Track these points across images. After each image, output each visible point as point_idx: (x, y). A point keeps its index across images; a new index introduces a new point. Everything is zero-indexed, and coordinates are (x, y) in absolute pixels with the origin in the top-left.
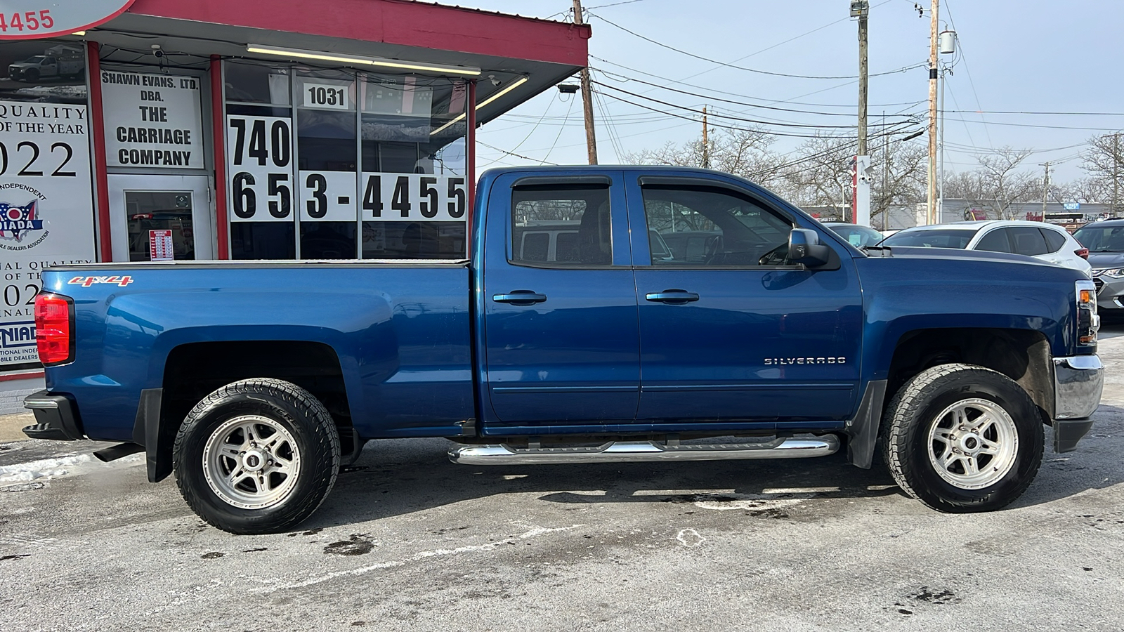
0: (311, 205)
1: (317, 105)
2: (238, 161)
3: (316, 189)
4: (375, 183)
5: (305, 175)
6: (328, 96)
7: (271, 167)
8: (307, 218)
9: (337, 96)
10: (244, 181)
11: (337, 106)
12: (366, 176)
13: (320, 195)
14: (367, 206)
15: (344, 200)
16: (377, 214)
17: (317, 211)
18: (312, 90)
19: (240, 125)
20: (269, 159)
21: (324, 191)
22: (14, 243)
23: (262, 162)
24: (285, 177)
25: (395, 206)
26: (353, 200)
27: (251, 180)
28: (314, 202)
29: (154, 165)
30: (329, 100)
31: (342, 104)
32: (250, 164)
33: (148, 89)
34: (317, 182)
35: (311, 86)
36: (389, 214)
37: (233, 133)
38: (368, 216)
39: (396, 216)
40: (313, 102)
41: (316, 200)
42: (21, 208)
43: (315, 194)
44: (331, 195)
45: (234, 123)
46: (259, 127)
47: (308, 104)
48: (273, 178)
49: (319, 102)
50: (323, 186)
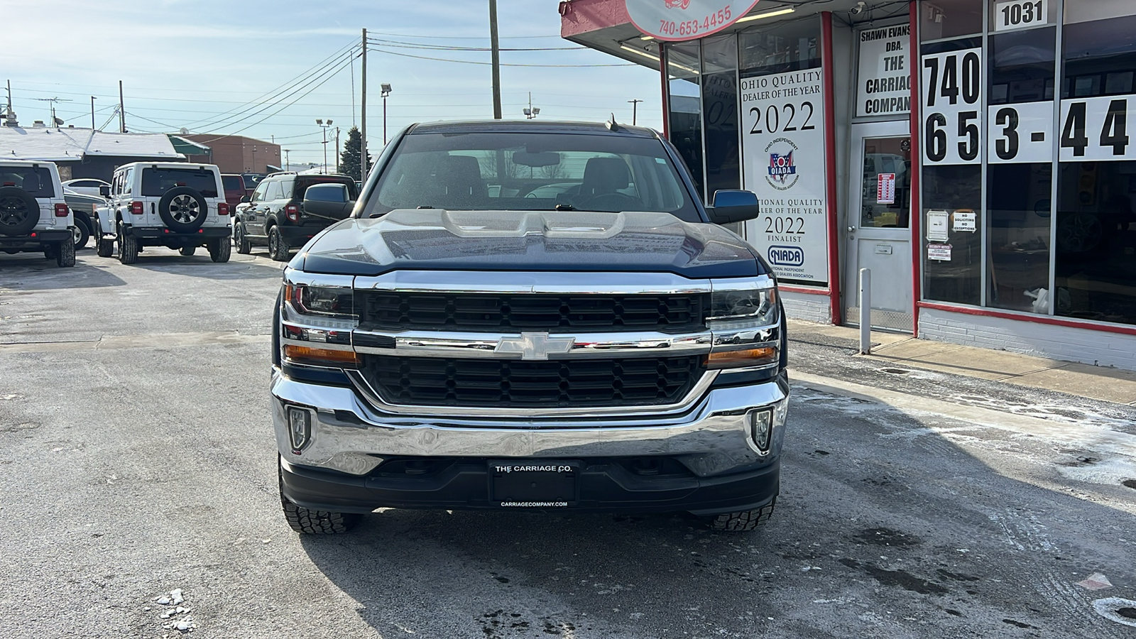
0: (1000, 144)
1: (1011, 26)
2: (931, 103)
3: (1007, 125)
4: (1078, 114)
5: (995, 109)
6: (1024, 12)
7: (962, 106)
8: (995, 159)
9: (1035, 10)
10: (936, 122)
11: (1035, 23)
12: (1067, 104)
13: (1010, 132)
14: (1066, 142)
15: (1037, 137)
16: (1079, 152)
17: (1007, 151)
18: (1006, 10)
19: (933, 64)
20: (960, 97)
21: (1016, 127)
22: (780, 185)
23: (953, 101)
24: (973, 115)
25: (1105, 141)
26: (1049, 137)
27: (942, 122)
28: (1004, 140)
29: (889, 113)
30: (1025, 16)
31: (1039, 18)
32: (942, 104)
33: (891, 40)
34: (1007, 117)
35: (1004, 6)
36: (1097, 152)
37: (927, 72)
38: (1068, 155)
39: (1106, 154)
40: (1007, 23)
41: (1006, 138)
42: (784, 157)
43: (1006, 132)
44: (1023, 133)
45: (928, 63)
46: (951, 62)
47: (1000, 27)
48: (963, 116)
49: (1014, 23)
50: (1014, 124)
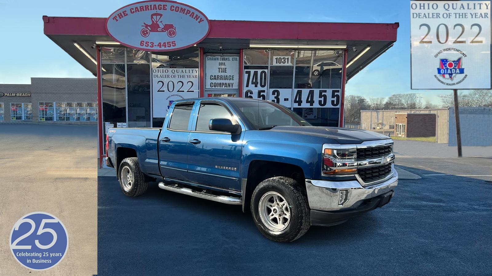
0: (273, 101)
1: (278, 64)
2: (247, 86)
3: (276, 95)
4: (299, 93)
5: (272, 90)
6: (283, 60)
7: (259, 88)
9: (286, 60)
10: (249, 93)
11: (286, 64)
12: (296, 90)
13: (277, 97)
14: (295, 102)
15: (286, 100)
16: (300, 105)
18: (277, 59)
19: (249, 73)
20: (259, 85)
21: (279, 96)
23: (256, 86)
24: (264, 91)
25: (307, 102)
26: (290, 100)
27: (251, 93)
29: (221, 88)
30: (283, 62)
31: (288, 63)
32: (252, 87)
33: (221, 62)
34: (276, 93)
35: (276, 57)
36: (305, 105)
37: (246, 76)
38: (296, 105)
39: (308, 106)
40: (277, 63)
41: (276, 100)
43: (275, 98)
44: (281, 98)
45: (247, 72)
46: (256, 73)
47: (275, 64)
48: (260, 92)
49: (279, 63)
50: (278, 94)
